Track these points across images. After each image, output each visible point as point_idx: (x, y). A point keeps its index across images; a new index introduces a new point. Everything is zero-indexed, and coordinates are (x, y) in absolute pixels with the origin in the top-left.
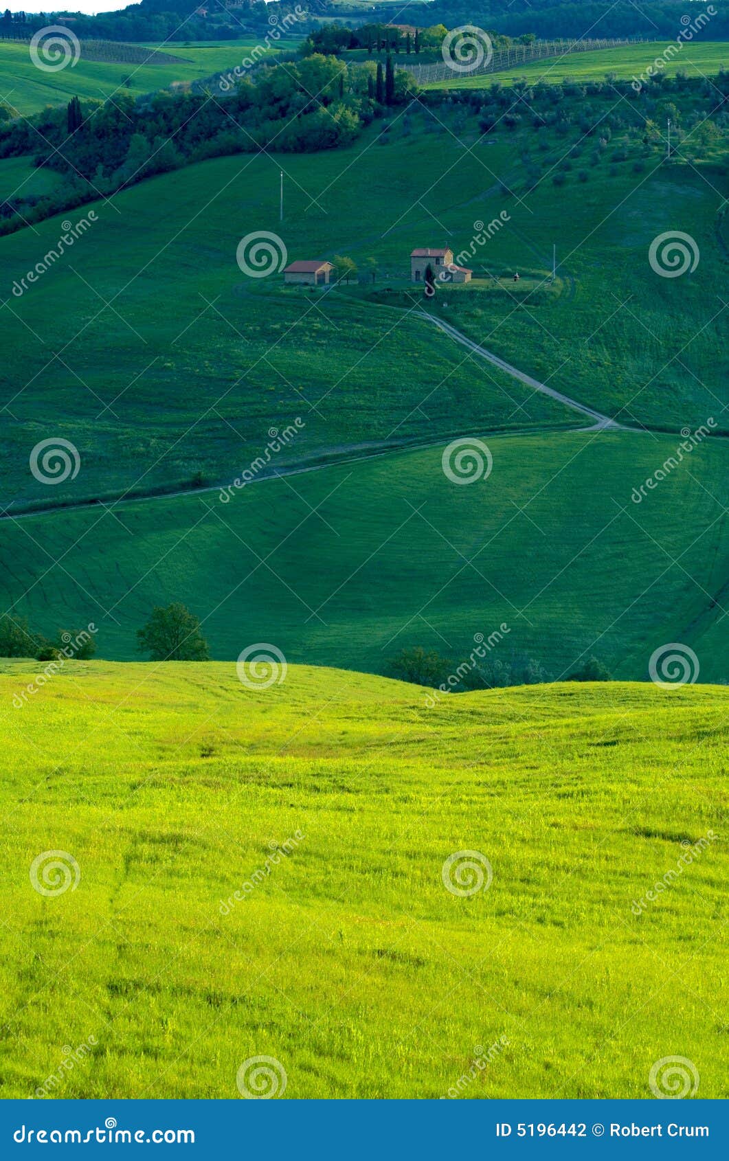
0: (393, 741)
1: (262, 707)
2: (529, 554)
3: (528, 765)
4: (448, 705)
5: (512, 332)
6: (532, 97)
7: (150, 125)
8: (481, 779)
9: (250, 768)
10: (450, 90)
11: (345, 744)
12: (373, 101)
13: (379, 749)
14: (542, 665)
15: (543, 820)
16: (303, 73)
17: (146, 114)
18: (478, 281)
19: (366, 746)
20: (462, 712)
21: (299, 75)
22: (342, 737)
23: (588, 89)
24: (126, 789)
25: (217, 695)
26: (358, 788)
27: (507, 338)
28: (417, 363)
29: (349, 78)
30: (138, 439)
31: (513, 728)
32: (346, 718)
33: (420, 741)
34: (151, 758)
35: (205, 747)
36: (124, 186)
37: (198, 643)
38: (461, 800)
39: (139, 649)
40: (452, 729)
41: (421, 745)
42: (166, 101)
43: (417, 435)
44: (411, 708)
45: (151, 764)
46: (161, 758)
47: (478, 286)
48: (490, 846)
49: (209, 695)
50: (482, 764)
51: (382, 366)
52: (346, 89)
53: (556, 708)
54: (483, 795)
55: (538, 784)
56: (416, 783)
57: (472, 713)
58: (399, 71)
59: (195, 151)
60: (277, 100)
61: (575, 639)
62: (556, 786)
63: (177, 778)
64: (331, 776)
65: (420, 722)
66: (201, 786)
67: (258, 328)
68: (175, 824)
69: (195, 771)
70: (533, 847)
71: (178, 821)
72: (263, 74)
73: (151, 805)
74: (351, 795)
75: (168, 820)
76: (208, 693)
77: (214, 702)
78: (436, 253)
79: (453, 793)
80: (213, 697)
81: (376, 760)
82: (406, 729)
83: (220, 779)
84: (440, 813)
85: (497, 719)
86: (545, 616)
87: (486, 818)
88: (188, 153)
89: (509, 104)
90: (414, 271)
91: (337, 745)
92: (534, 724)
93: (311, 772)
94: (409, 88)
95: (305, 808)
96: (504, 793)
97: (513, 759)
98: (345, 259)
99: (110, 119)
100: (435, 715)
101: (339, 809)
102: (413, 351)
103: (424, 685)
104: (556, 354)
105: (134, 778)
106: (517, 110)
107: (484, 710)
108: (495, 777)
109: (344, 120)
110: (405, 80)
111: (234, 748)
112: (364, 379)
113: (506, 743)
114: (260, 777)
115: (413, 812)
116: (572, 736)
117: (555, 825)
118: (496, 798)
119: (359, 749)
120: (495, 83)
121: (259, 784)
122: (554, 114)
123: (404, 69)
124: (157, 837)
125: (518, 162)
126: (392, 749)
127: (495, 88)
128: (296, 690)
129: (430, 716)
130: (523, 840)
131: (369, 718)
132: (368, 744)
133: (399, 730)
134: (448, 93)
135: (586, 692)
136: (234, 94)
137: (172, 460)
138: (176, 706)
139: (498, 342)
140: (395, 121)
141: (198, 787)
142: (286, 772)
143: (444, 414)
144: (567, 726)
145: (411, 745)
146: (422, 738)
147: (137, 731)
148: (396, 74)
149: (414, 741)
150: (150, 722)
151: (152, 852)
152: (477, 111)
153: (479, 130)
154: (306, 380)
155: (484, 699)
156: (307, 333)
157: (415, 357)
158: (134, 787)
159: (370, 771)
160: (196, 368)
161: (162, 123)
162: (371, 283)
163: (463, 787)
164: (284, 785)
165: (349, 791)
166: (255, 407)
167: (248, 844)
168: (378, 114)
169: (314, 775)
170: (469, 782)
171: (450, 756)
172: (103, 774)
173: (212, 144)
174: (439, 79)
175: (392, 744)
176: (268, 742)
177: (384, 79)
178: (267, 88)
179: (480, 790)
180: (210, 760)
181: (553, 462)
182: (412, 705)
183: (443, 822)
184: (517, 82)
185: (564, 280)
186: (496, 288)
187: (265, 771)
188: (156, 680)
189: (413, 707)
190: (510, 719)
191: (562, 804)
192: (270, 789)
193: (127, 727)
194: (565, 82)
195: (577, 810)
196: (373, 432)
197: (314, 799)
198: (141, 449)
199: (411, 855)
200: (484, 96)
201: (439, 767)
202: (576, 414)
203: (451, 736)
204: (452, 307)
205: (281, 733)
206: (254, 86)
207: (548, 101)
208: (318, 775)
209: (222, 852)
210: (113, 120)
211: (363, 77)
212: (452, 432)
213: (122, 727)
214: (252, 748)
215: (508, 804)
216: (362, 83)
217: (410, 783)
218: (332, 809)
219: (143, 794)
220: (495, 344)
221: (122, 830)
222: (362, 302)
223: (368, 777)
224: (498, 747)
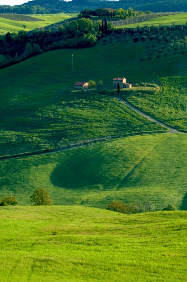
0: (111, 229)
1: (70, 219)
2: (150, 171)
3: (154, 236)
4: (128, 218)
5: (144, 103)
6: (150, 30)
7: (32, 40)
8: (139, 241)
9: (68, 238)
10: (124, 29)
11: (96, 230)
12: (101, 32)
13: (107, 232)
14: (155, 206)
15: (159, 253)
16: (79, 24)
17: (30, 37)
18: (134, 88)
19: (103, 231)
20: (132, 220)
21: (78, 24)
22: (96, 228)
23: (167, 28)
24: (31, 245)
25: (55, 216)
26: (102, 244)
27: (143, 105)
28: (115, 113)
29: (93, 25)
30: (30, 137)
31: (148, 225)
32: (96, 222)
33: (120, 229)
34: (37, 235)
35: (54, 232)
36: (24, 59)
37: (49, 200)
38: (134, 247)
39: (30, 202)
40: (128, 226)
41: (120, 230)
42: (37, 33)
43: (115, 135)
44: (116, 219)
45: (37, 237)
46: (40, 235)
47: (134, 89)
48: (143, 262)
49: (53, 216)
50: (139, 236)
51: (104, 114)
52: (92, 29)
53: (161, 219)
54: (141, 246)
55: (157, 242)
56: (119, 242)
57: (135, 221)
58: (108, 23)
59: (46, 48)
60: (71, 32)
61: (165, 198)
62: (163, 243)
63: (46, 242)
64: (93, 240)
65: (119, 224)
66: (54, 244)
67: (66, 103)
68: (46, 256)
69: (51, 239)
70: (157, 262)
71: (47, 255)
72: (67, 24)
73: (38, 250)
74: (100, 246)
75: (44, 255)
76: (53, 215)
77: (55, 218)
78: (121, 79)
79: (131, 245)
80: (54, 216)
81: (106, 235)
82: (115, 226)
83: (59, 242)
84: (127, 252)
85: (143, 222)
86: (156, 191)
87: (142, 253)
88: (44, 49)
89: (143, 32)
90: (114, 84)
91: (94, 231)
92: (155, 224)
93: (87, 239)
94: (112, 28)
95: (86, 250)
96: (147, 245)
97: (149, 235)
98: (93, 81)
99: (20, 38)
100: (124, 221)
101: (96, 251)
102: (114, 109)
103: (119, 212)
104: (158, 110)
105: (33, 242)
106: (145, 35)
107: (139, 220)
108: (144, 240)
109: (92, 39)
110: (110, 25)
111: (63, 232)
112: (99, 118)
113: (147, 230)
114: (71, 241)
115: (119, 251)
116: (167, 227)
117: (163, 255)
118: (144, 247)
119: (101, 232)
120: (138, 26)
121: (71, 243)
122: (157, 35)
123: (110, 22)
124: (41, 260)
125: (146, 51)
126: (111, 232)
127: (138, 28)
128: (80, 214)
129: (121, 221)
130: (154, 260)
131: (103, 222)
132: (104, 230)
133: (113, 226)
134: (124, 30)
135: (170, 214)
136: (58, 30)
137: (40, 144)
138: (44, 220)
139: (140, 106)
140: (107, 38)
141: (53, 244)
142: (79, 239)
143: (124, 129)
144: (165, 224)
145: (117, 231)
146: (121, 228)
147: (32, 227)
148: (107, 24)
149: (117, 230)
150: (36, 224)
151: (40, 264)
152: (133, 35)
153: (133, 41)
154: (81, 119)
155: (138, 216)
156: (81, 104)
157: (114, 111)
158: (33, 244)
159: (105, 239)
160: (47, 115)
161: (36, 39)
162: (101, 88)
163: (134, 243)
164: (79, 243)
165: (99, 245)
166: (65, 127)
167: (69, 262)
168: (102, 36)
169: (88, 240)
170: (136, 242)
171: (129, 234)
172: (23, 241)
173: (51, 46)
174: (121, 25)
175: (111, 230)
176: (73, 230)
177: (104, 25)
178: (68, 28)
179: (140, 244)
180: (55, 236)
181: (157, 143)
182: (116, 218)
183: (129, 255)
184: (145, 26)
185: (160, 87)
186: (139, 90)
187: (73, 239)
188: (37, 211)
189: (117, 219)
190: (147, 222)
191: (165, 249)
192: (75, 245)
193: (29, 226)
194: (160, 26)
195: (170, 251)
196: (102, 134)
197: (89, 248)
198: (31, 140)
199: (119, 265)
200: (135, 30)
201: (126, 237)
202: (164, 128)
203: (129, 228)
204: (126, 96)
205: (77, 227)
206: (64, 28)
207: (155, 31)
208: (89, 240)
209: (61, 264)
210: (20, 39)
211: (97, 25)
212: (126, 134)
213: (28, 226)
214: (68, 232)
215: (149, 248)
216: (97, 26)
217: (118, 242)
218: (94, 251)
219: (36, 246)
220: (139, 107)
221: (30, 258)
222: (98, 94)
223: (105, 241)
224: (144, 231)
